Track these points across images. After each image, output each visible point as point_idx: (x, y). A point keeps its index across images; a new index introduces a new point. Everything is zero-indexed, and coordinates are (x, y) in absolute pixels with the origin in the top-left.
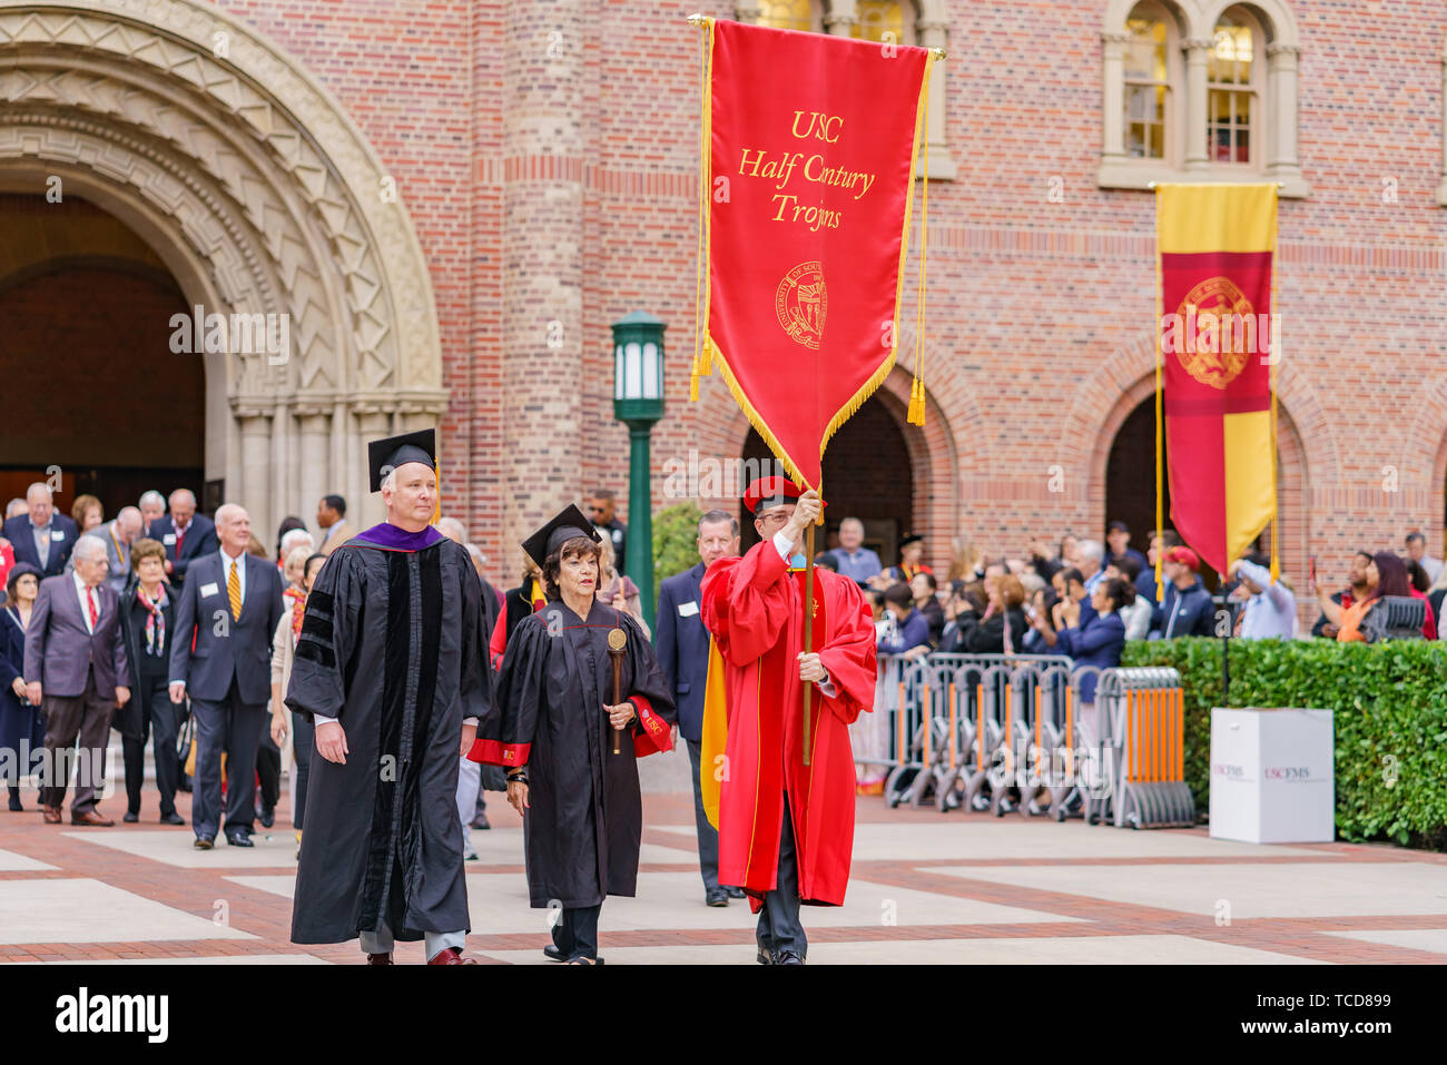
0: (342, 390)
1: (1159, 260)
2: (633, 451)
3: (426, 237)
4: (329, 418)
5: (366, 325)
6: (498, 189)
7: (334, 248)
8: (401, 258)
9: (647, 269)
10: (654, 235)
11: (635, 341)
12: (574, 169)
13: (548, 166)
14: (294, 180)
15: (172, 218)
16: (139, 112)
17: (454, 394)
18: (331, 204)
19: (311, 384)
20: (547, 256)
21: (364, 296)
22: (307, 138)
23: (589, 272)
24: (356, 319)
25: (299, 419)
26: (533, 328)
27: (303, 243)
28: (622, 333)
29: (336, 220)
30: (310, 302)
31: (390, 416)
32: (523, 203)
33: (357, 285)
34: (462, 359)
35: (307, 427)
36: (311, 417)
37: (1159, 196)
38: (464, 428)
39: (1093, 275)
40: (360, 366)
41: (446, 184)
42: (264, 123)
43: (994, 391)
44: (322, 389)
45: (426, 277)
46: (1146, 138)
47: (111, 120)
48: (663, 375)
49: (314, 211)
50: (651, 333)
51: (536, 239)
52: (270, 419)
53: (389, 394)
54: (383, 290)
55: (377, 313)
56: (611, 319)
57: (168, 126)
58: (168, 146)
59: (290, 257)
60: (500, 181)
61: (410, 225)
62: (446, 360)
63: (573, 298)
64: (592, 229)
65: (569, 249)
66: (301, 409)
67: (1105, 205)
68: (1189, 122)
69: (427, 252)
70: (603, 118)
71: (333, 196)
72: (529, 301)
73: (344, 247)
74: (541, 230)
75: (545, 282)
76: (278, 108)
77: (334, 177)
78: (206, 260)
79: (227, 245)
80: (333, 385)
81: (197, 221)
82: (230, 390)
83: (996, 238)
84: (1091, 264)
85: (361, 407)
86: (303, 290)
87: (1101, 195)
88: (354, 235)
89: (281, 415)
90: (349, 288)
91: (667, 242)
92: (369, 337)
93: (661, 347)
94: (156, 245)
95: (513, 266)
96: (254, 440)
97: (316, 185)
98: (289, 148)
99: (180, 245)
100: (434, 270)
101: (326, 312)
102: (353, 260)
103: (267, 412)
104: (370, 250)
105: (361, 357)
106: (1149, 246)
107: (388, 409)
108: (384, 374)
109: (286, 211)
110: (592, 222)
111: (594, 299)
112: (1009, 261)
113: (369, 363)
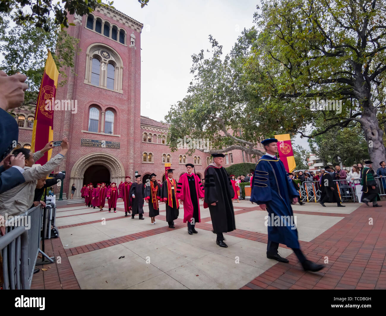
0: (119, 176)
4: (118, 178)
7: (118, 168)
8: (122, 168)
9: (137, 169)
10: (137, 167)
12: (133, 163)
13: (131, 163)
14: (116, 164)
15: (108, 166)
16: (106, 160)
19: (117, 176)
21: (120, 171)
22: (117, 162)
23: (134, 169)
28: (136, 172)
29: (119, 166)
31: (122, 178)
32: (130, 165)
37: (165, 164)
39: (161, 168)
41: (125, 164)
42: (114, 161)
46: (164, 161)
47: (105, 161)
50: (137, 172)
51: (131, 167)
53: (122, 176)
57: (108, 161)
58: (108, 162)
59: (116, 169)
60: (128, 164)
61: (123, 166)
62: (125, 174)
68: (166, 160)
69: (124, 168)
70: (134, 160)
72: (130, 171)
75: (131, 169)
76: (115, 160)
77: (119, 164)
78: (110, 169)
79: (112, 168)
81: (110, 167)
82: (112, 176)
83: (156, 166)
86: (117, 170)
87: (162, 164)
94: (107, 168)
95: (129, 169)
96: (113, 179)
97: (118, 164)
98: (116, 162)
101: (118, 172)
102: (120, 168)
103: (114, 177)
109: (116, 166)
110: (134, 166)
112: (157, 168)
113: (120, 174)
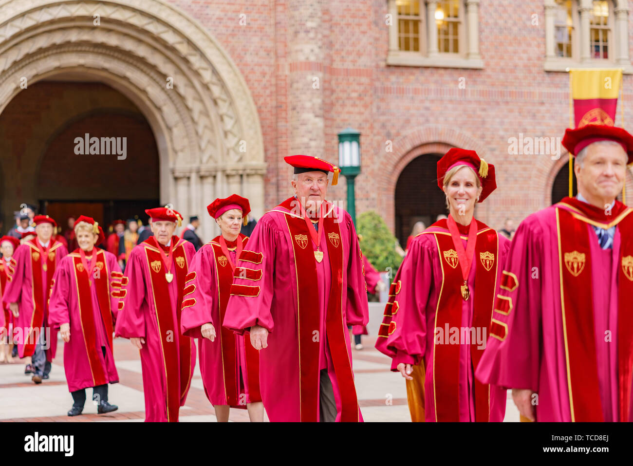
0: (220, 164)
1: (571, 102)
2: (348, 188)
3: (256, 97)
4: (215, 177)
5: (230, 136)
6: (286, 76)
7: (215, 102)
8: (245, 106)
9: (352, 109)
10: (354, 95)
11: (347, 140)
12: (318, 67)
13: (309, 66)
14: (197, 74)
15: (144, 92)
16: (129, 45)
17: (269, 165)
18: (214, 84)
19: (207, 162)
20: (308, 105)
21: (229, 124)
22: (203, 55)
23: (327, 111)
24: (226, 134)
25: (202, 178)
26: (303, 136)
27: (201, 100)
28: (342, 138)
29: (216, 90)
30: (206, 127)
31: (241, 176)
32: (297, 82)
33: (226, 119)
34: (272, 150)
35: (231, 180)
36: (233, 176)
37: (571, 75)
38: (274, 180)
39: (543, 108)
40: (228, 153)
41: (264, 74)
42: (183, 49)
43: (502, 159)
44: (211, 165)
45: (256, 114)
46: (565, 50)
47: (116, 49)
48: (360, 155)
49: (206, 87)
50: (354, 137)
51: (303, 97)
52: (189, 178)
53: (241, 166)
54: (237, 121)
55: (235, 131)
56: (337, 131)
57: (141, 51)
58: (142, 60)
59: (196, 107)
60: (287, 72)
61: (249, 92)
62: (266, 150)
63: (320, 123)
64: (328, 93)
65: (318, 101)
66: (202, 173)
67: (548, 79)
68: (583, 42)
69: (256, 103)
70: (331, 45)
71: (215, 80)
72: (302, 124)
73: (220, 102)
74: (305, 93)
75: (308, 116)
76: (190, 42)
77: (215, 72)
78: (159, 109)
79: (169, 103)
80: (216, 162)
81: (154, 92)
82: (171, 165)
83: (502, 94)
84: (542, 103)
85: (228, 172)
86: (202, 122)
87: (546, 75)
88: (224, 97)
89: (194, 177)
90: (222, 119)
91: (360, 98)
92: (231, 141)
93: (359, 144)
94: (137, 103)
95: (294, 109)
96: (182, 187)
97: (207, 76)
98: (196, 61)
99: (148, 103)
100: (260, 111)
101: (212, 130)
102: (224, 108)
103: (188, 175)
104: (231, 103)
105: (228, 150)
106: (567, 96)
107: (241, 172)
108: (237, 158)
109: (193, 87)
110: (327, 89)
111: (329, 123)
112: (507, 103)
113: (232, 153)
